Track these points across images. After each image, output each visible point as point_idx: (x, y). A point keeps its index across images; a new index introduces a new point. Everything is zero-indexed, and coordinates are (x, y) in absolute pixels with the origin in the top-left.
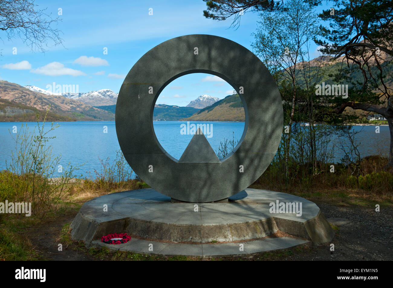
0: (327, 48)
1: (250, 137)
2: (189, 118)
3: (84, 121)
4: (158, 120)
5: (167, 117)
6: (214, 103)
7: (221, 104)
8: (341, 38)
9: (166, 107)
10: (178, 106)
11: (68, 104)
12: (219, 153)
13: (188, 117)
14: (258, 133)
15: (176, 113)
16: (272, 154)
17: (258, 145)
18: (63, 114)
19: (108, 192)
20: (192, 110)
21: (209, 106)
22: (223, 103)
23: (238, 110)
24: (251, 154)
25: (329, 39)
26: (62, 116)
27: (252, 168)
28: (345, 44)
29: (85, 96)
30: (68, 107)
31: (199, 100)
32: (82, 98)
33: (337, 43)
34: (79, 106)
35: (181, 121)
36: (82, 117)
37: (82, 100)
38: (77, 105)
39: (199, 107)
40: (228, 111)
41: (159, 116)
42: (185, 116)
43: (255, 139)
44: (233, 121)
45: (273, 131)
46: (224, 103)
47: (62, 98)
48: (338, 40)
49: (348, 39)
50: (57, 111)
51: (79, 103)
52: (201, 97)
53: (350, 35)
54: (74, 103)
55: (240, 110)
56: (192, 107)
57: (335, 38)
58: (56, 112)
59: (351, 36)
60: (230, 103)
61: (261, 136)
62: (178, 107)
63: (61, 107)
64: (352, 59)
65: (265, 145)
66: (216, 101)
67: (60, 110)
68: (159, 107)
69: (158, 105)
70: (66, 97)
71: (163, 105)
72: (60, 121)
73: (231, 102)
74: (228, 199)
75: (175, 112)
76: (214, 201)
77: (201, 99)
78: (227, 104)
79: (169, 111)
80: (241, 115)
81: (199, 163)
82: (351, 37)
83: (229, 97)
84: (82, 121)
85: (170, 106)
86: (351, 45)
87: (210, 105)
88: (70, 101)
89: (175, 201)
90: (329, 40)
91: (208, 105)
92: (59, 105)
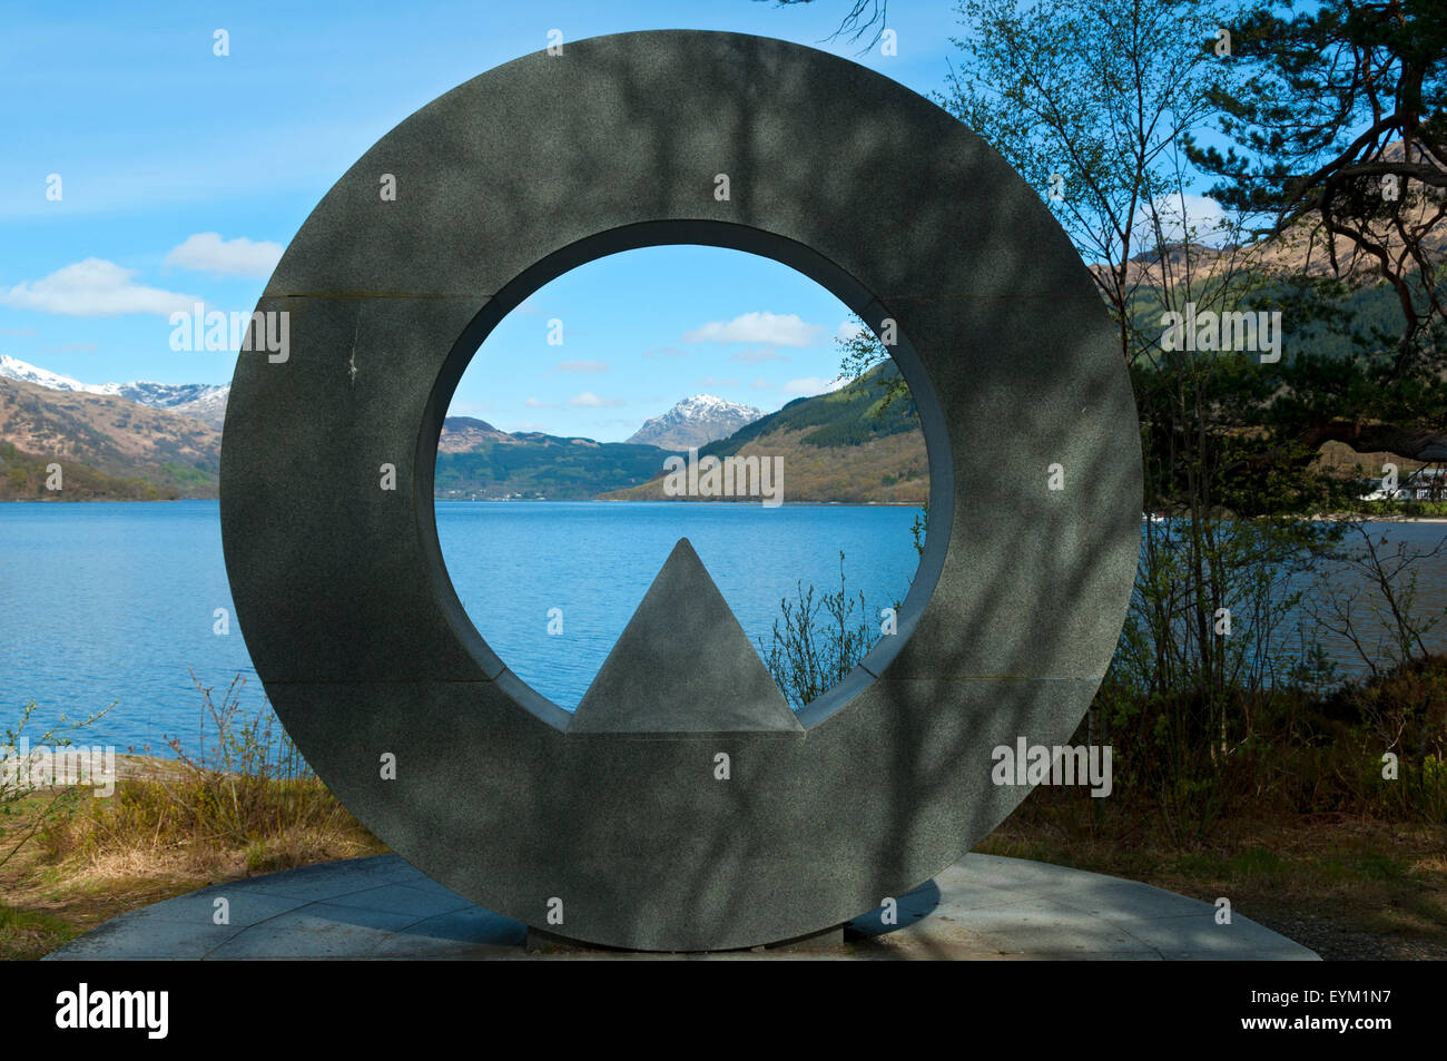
0: (1241, 183)
1: (962, 588)
2: (637, 487)
3: (209, 499)
4: (513, 497)
5: (550, 484)
6: (736, 430)
7: (766, 433)
8: (1302, 138)
9: (546, 445)
10: (593, 441)
11: (146, 432)
12: (774, 652)
13: (634, 485)
14: (1008, 568)
15: (586, 470)
16: (1085, 686)
17: (1007, 635)
18: (123, 471)
19: (231, 847)
20: (648, 458)
21: (717, 439)
22: (776, 429)
23: (834, 457)
24: (973, 686)
25: (1249, 143)
26: (118, 478)
27: (974, 761)
28: (1319, 167)
29: (217, 398)
30: (145, 442)
31: (679, 415)
32: (204, 405)
33: (1286, 163)
34: (187, 439)
35: (607, 499)
36: (201, 481)
37: (201, 415)
38: (182, 435)
39: (680, 443)
40: (797, 462)
41: (516, 479)
42: (623, 482)
43: (990, 601)
44: (815, 501)
45: (1091, 558)
46: (781, 430)
47: (120, 403)
48: (1289, 146)
49: (1334, 144)
50: (100, 458)
51: (191, 427)
52: (686, 402)
53: (1342, 128)
54: (169, 427)
55: (843, 457)
56: (652, 443)
57: (1277, 141)
58: (97, 463)
59: (1348, 130)
60: (805, 430)
61: (1025, 588)
62: (595, 445)
63: (116, 443)
64: (1349, 233)
65: (1045, 636)
66: (748, 420)
67: (112, 453)
68: (515, 442)
69: (511, 435)
70: (138, 402)
71: (533, 434)
72: (111, 497)
73: (806, 426)
74: (841, 932)
75: (580, 466)
76: (766, 942)
77: (688, 414)
78: (793, 434)
79: (559, 459)
80: (848, 476)
81: (686, 735)
82: (1350, 134)
83: (803, 405)
84: (200, 499)
85: (563, 439)
86: (1348, 172)
87: (723, 438)
88: (154, 419)
89: (550, 943)
90: (1251, 147)
91: (713, 437)
92: (110, 434)
